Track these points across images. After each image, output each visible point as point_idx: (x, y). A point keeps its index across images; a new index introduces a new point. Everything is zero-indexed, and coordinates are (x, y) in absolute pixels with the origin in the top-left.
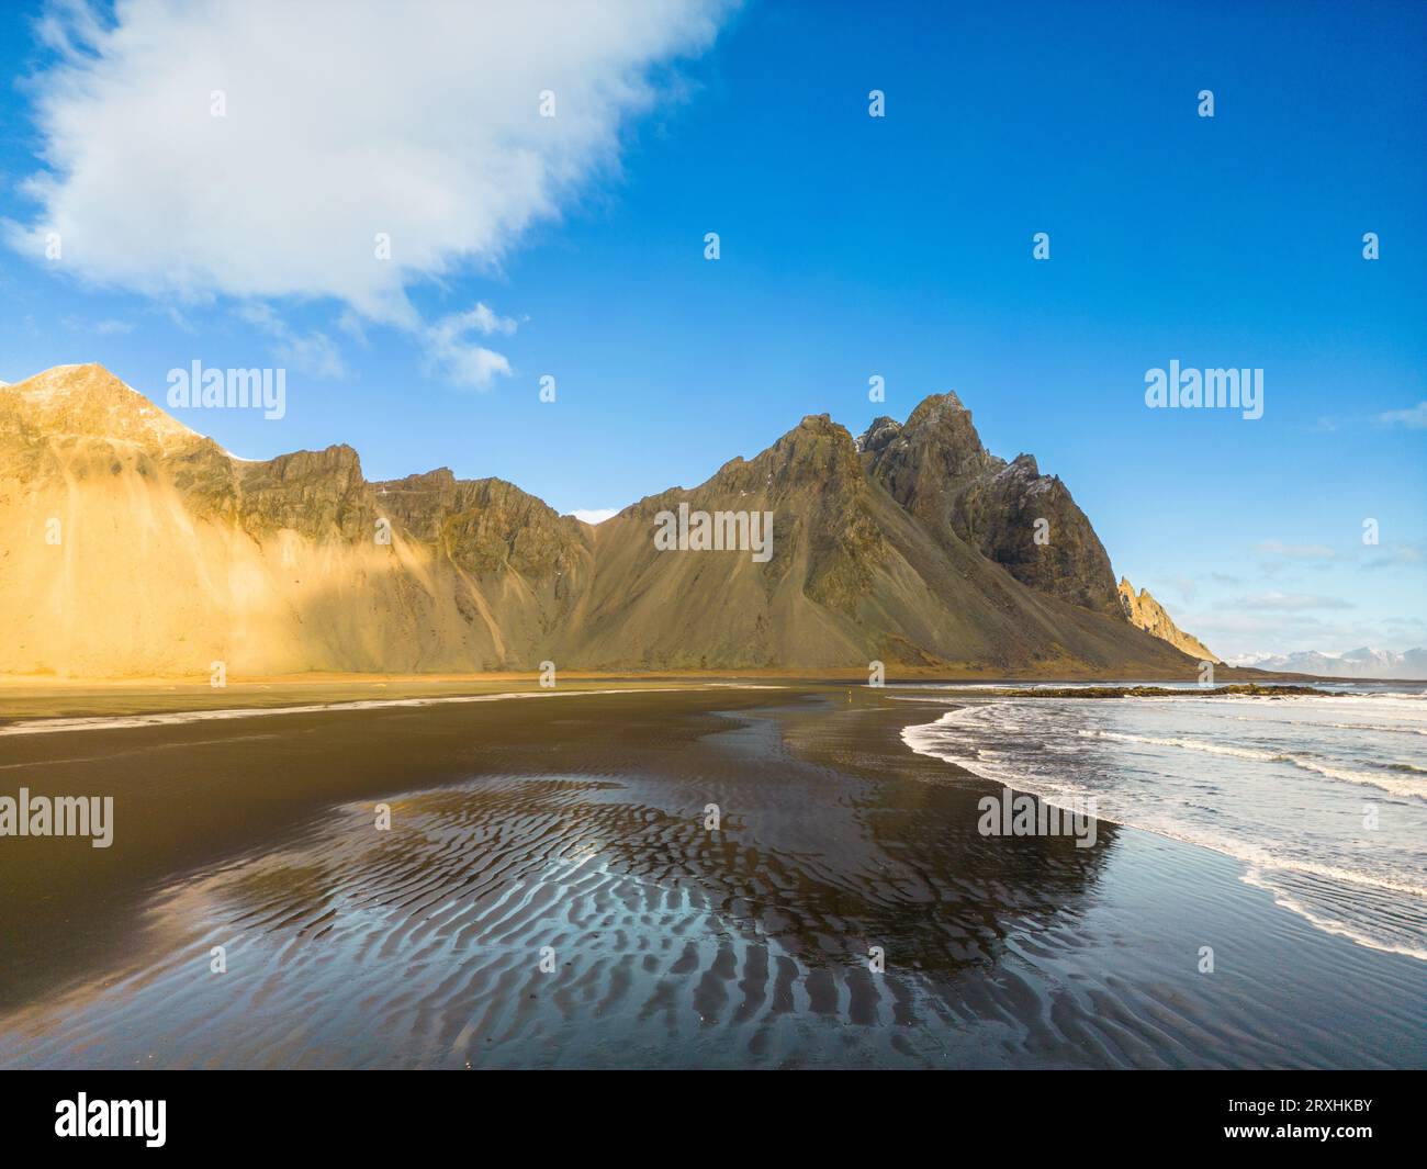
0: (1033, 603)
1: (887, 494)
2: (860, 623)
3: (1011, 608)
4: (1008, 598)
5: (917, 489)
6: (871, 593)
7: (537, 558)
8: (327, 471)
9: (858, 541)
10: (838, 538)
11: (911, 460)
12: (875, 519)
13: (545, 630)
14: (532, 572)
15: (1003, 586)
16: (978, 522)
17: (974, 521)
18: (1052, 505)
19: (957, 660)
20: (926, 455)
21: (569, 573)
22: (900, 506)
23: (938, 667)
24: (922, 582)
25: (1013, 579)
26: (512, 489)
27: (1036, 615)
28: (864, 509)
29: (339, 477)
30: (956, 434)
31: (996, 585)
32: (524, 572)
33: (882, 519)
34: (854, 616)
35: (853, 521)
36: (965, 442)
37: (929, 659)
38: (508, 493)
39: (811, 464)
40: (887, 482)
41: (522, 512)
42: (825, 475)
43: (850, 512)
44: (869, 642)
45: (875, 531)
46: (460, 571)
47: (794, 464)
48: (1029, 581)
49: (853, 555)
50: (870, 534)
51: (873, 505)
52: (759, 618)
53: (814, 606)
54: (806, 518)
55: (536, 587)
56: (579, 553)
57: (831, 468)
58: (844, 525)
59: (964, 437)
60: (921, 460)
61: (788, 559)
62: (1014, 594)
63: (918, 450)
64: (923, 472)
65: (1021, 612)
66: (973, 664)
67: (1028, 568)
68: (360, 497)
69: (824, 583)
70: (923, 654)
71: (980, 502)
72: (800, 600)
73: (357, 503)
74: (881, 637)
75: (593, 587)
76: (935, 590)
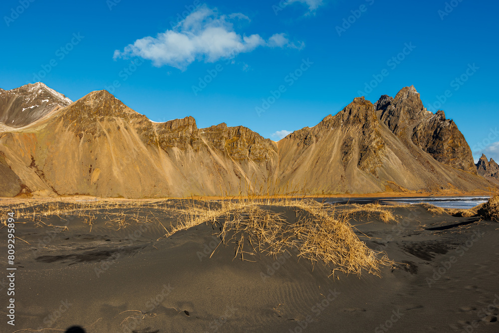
0: (441, 168)
1: (387, 127)
2: (378, 177)
3: (433, 170)
4: (432, 167)
5: (398, 125)
6: (382, 166)
7: (259, 155)
8: (185, 126)
9: (376, 147)
10: (369, 146)
11: (396, 114)
12: (382, 138)
13: (265, 181)
14: (258, 160)
15: (430, 162)
16: (421, 138)
17: (420, 137)
18: (450, 131)
19: (413, 190)
20: (402, 111)
21: (270, 160)
22: (392, 132)
23: (407, 193)
24: (400, 162)
25: (434, 160)
26: (248, 130)
27: (443, 173)
28: (378, 134)
29: (189, 128)
30: (414, 103)
31: (428, 162)
32: (255, 160)
33: (385, 137)
34: (376, 175)
35: (374, 139)
36: (417, 106)
37: (403, 190)
38: (246, 131)
39: (358, 117)
40: (387, 122)
41: (252, 138)
42: (363, 121)
43: (373, 136)
44: (381, 184)
45: (383, 143)
46: (233, 161)
47: (351, 117)
48: (440, 160)
49: (375, 152)
50: (381, 144)
51: (381, 132)
52: (342, 176)
53: (361, 171)
54: (357, 138)
55: (259, 166)
56: (273, 153)
57: (366, 119)
58: (371, 141)
59: (417, 104)
60: (400, 114)
61: (351, 154)
62: (434, 165)
63: (399, 110)
64: (401, 118)
65: (437, 172)
66: (418, 191)
67: (440, 156)
68: (197, 135)
69: (364, 163)
70: (401, 188)
71: (422, 129)
72: (356, 170)
73: (196, 137)
74: (386, 182)
75: (280, 165)
76: (405, 164)
